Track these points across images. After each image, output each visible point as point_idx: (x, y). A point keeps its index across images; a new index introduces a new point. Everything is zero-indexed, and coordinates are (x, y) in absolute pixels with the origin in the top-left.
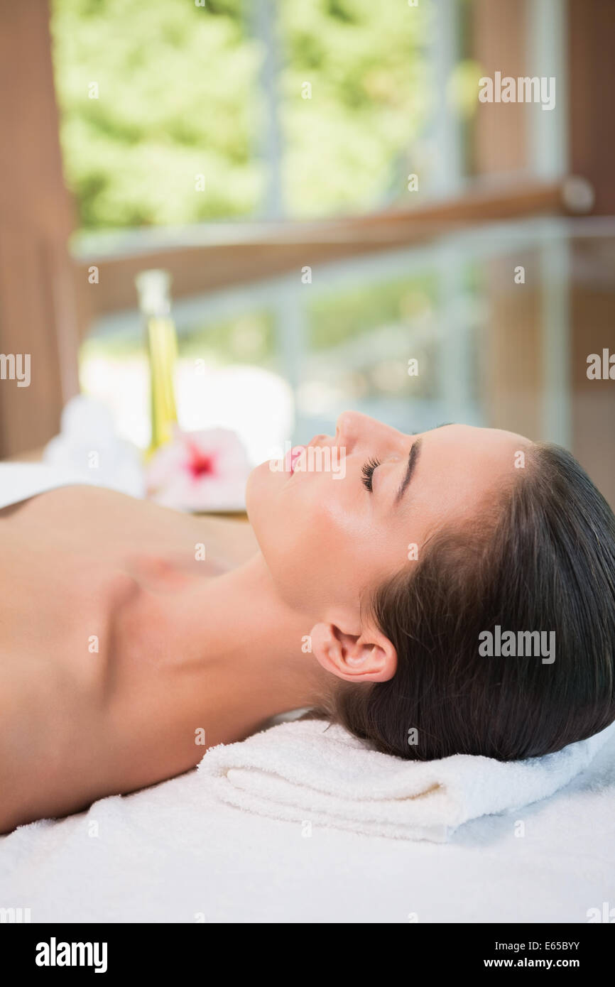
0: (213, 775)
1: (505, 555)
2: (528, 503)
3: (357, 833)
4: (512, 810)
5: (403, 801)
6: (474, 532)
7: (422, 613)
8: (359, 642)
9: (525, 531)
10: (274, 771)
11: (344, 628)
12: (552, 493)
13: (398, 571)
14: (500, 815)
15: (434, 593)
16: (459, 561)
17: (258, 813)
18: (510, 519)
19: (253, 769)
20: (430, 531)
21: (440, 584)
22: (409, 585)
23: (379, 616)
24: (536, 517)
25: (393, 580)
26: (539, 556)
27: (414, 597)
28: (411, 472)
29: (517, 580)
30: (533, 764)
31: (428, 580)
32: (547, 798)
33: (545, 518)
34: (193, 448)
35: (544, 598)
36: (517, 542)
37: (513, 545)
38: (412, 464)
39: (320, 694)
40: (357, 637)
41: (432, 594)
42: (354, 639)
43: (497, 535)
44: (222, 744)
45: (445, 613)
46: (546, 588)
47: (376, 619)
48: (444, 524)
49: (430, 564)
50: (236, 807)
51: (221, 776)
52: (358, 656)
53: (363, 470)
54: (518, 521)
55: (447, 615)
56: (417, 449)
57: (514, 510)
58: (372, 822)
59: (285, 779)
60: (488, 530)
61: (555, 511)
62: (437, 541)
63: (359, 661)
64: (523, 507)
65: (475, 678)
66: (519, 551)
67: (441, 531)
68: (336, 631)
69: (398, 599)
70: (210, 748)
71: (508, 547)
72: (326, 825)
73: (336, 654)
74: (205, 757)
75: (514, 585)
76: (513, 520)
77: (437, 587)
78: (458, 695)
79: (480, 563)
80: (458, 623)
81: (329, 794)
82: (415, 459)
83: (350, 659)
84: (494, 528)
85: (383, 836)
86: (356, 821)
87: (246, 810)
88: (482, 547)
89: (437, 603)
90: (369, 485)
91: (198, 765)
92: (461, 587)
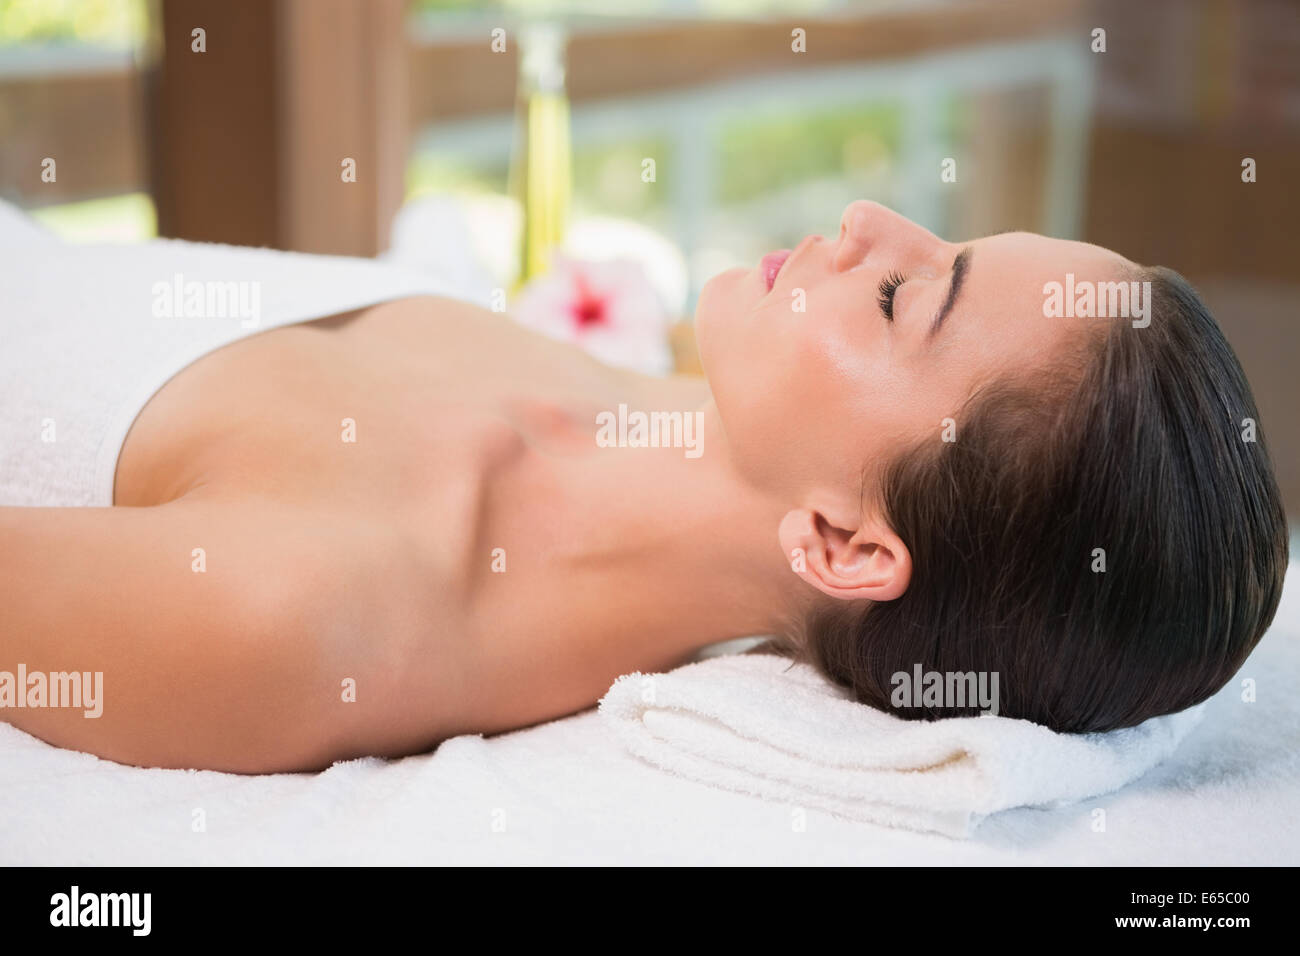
0: (622, 716)
1: (1090, 426)
2: (1131, 351)
3: (834, 814)
4: (1062, 804)
5: (907, 774)
6: (1046, 389)
7: (956, 502)
8: (854, 540)
9: (1122, 393)
10: (714, 716)
11: (835, 517)
12: (1168, 339)
13: (922, 440)
14: (1044, 809)
15: (978, 473)
16: (1019, 429)
17: (685, 776)
18: (1102, 371)
19: (684, 711)
20: (978, 382)
21: (987, 463)
22: (940, 459)
23: (889, 503)
24: (1142, 373)
25: (916, 451)
26: (1142, 430)
27: (946, 478)
28: (954, 293)
29: (1107, 463)
30: (1097, 741)
31: (970, 452)
32: (1113, 793)
33: (1154, 374)
34: (581, 282)
35: (1144, 493)
36: (1111, 407)
37: (1105, 411)
38: (957, 282)
39: (783, 617)
40: (851, 534)
41: (974, 475)
42: (845, 535)
43: (1081, 394)
44: (639, 673)
45: (994, 504)
46: (1147, 479)
47: (884, 507)
48: (1001, 372)
49: (975, 429)
50: (654, 766)
51: (633, 718)
52: (850, 561)
53: (881, 289)
54: (1114, 375)
55: (995, 507)
56: (965, 261)
57: (1109, 358)
58: (858, 800)
59: (729, 728)
60: (1066, 386)
61: (1170, 367)
62: (988, 397)
63: (851, 569)
64: (1123, 355)
65: (1029, 603)
66: (1112, 421)
67: (995, 384)
68: (820, 522)
69: (922, 479)
70: (621, 677)
71: (1096, 412)
72: (786, 800)
73: (818, 555)
74: (613, 688)
75: (1100, 471)
76: (1107, 373)
77: (982, 466)
78: (1000, 627)
79: (1052, 436)
80: (1011, 520)
81: (796, 755)
82: (962, 275)
83: (837, 565)
84: (1076, 384)
85: (872, 821)
86: (834, 797)
87: (667, 771)
88: (1056, 411)
89: (980, 489)
90: (888, 310)
91: (600, 701)
92: (1019, 468)
